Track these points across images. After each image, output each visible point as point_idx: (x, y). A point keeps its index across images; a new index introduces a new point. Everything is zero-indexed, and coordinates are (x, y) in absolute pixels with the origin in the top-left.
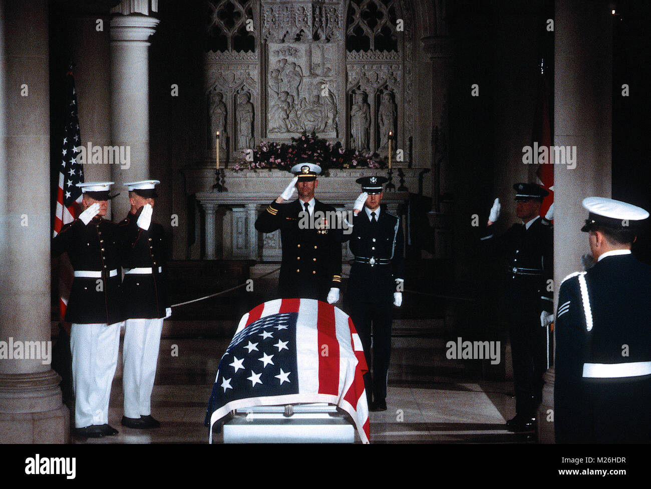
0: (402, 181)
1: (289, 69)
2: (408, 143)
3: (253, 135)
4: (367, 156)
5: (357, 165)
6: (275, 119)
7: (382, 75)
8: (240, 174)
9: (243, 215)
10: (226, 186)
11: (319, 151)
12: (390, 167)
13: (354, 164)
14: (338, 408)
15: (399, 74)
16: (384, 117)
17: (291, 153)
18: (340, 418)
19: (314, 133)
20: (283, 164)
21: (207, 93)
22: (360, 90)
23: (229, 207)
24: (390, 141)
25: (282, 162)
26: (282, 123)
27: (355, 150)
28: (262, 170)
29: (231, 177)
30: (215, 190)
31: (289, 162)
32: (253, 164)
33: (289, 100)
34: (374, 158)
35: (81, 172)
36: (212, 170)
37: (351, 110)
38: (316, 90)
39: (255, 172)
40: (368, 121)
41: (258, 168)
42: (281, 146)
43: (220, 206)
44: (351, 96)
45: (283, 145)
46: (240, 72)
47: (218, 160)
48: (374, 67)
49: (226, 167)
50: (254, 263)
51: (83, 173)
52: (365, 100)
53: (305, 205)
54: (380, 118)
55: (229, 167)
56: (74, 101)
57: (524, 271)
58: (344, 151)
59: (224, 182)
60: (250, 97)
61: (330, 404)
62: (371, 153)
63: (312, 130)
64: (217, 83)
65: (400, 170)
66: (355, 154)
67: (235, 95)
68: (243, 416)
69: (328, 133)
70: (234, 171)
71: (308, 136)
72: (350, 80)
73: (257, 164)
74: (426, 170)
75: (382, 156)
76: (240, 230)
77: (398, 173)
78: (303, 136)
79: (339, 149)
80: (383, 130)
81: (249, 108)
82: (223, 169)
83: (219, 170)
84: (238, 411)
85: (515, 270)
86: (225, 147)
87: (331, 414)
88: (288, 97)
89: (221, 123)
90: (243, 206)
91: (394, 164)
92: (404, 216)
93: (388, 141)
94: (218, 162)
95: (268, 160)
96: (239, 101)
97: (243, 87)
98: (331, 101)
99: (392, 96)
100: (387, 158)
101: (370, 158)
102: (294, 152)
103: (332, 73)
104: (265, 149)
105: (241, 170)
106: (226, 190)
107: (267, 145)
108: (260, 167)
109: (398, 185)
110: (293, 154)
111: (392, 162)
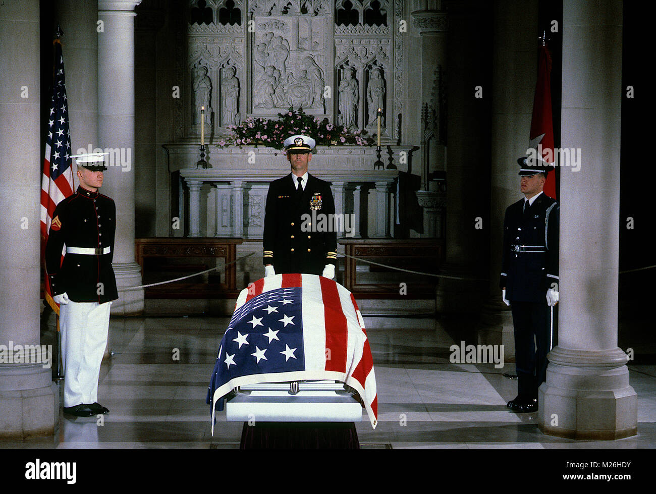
0: (391, 159)
1: (276, 42)
2: (397, 120)
3: (238, 111)
4: (355, 133)
5: (345, 142)
6: (261, 94)
7: (370, 49)
8: (225, 150)
9: (228, 193)
10: (210, 162)
11: (306, 128)
12: (379, 145)
13: (342, 141)
14: (346, 386)
15: (388, 49)
16: (373, 93)
17: (278, 129)
18: (348, 396)
19: (301, 109)
20: (269, 140)
21: (192, 67)
22: (348, 65)
23: (213, 184)
24: (379, 117)
25: (268, 138)
26: (268, 99)
27: (342, 127)
28: (247, 147)
29: (216, 154)
30: (200, 167)
31: (275, 139)
32: (239, 141)
33: (276, 75)
34: (361, 135)
35: (68, 144)
36: (197, 146)
37: (339, 85)
38: (304, 65)
39: (241, 148)
40: (357, 97)
41: (244, 144)
42: (267, 122)
43: (205, 182)
44: (339, 71)
45: (269, 121)
46: (225, 45)
47: (203, 135)
48: (363, 42)
49: (211, 142)
50: (240, 241)
51: (70, 145)
52: (353, 76)
53: (298, 179)
54: (368, 94)
55: (214, 143)
56: (61, 70)
57: (527, 249)
58: (331, 128)
59: (208, 158)
60: (236, 72)
61: (337, 382)
62: (360, 130)
63: (299, 106)
64: (202, 57)
65: (388, 147)
66: (343, 130)
67: (221, 69)
68: (247, 393)
69: (315, 109)
70: (219, 147)
71: (296, 112)
72: (338, 54)
73: (243, 140)
74: (416, 148)
75: (370, 133)
76: (225, 208)
77: (387, 150)
78: (290, 111)
79: (327, 126)
80: (371, 107)
81: (235, 82)
82: (208, 145)
83: (204, 146)
84: (241, 388)
85: (517, 248)
86: (209, 122)
87: (337, 392)
88: (275, 71)
89: (206, 98)
90: (229, 183)
91: (383, 141)
92: (392, 195)
93: (377, 118)
94: (203, 138)
95: (254, 137)
96: (224, 76)
97: (228, 61)
98: (319, 77)
99: (382, 72)
100: (375, 135)
101: (359, 136)
102: (281, 128)
103: (320, 47)
104: (251, 125)
105: (227, 146)
106: (211, 167)
107: (253, 120)
108: (246, 144)
109: (387, 163)
110: (280, 130)
111: (381, 139)
